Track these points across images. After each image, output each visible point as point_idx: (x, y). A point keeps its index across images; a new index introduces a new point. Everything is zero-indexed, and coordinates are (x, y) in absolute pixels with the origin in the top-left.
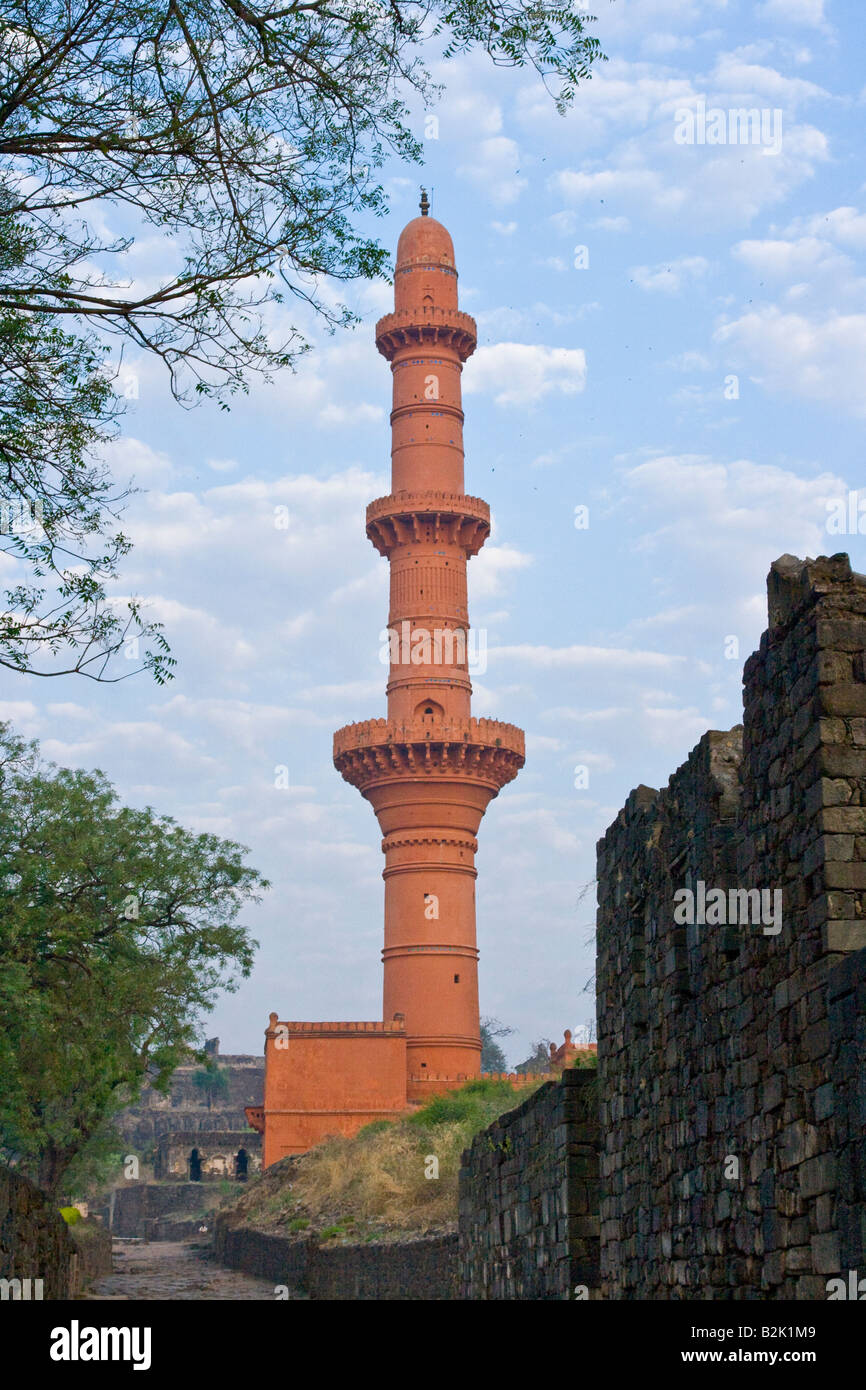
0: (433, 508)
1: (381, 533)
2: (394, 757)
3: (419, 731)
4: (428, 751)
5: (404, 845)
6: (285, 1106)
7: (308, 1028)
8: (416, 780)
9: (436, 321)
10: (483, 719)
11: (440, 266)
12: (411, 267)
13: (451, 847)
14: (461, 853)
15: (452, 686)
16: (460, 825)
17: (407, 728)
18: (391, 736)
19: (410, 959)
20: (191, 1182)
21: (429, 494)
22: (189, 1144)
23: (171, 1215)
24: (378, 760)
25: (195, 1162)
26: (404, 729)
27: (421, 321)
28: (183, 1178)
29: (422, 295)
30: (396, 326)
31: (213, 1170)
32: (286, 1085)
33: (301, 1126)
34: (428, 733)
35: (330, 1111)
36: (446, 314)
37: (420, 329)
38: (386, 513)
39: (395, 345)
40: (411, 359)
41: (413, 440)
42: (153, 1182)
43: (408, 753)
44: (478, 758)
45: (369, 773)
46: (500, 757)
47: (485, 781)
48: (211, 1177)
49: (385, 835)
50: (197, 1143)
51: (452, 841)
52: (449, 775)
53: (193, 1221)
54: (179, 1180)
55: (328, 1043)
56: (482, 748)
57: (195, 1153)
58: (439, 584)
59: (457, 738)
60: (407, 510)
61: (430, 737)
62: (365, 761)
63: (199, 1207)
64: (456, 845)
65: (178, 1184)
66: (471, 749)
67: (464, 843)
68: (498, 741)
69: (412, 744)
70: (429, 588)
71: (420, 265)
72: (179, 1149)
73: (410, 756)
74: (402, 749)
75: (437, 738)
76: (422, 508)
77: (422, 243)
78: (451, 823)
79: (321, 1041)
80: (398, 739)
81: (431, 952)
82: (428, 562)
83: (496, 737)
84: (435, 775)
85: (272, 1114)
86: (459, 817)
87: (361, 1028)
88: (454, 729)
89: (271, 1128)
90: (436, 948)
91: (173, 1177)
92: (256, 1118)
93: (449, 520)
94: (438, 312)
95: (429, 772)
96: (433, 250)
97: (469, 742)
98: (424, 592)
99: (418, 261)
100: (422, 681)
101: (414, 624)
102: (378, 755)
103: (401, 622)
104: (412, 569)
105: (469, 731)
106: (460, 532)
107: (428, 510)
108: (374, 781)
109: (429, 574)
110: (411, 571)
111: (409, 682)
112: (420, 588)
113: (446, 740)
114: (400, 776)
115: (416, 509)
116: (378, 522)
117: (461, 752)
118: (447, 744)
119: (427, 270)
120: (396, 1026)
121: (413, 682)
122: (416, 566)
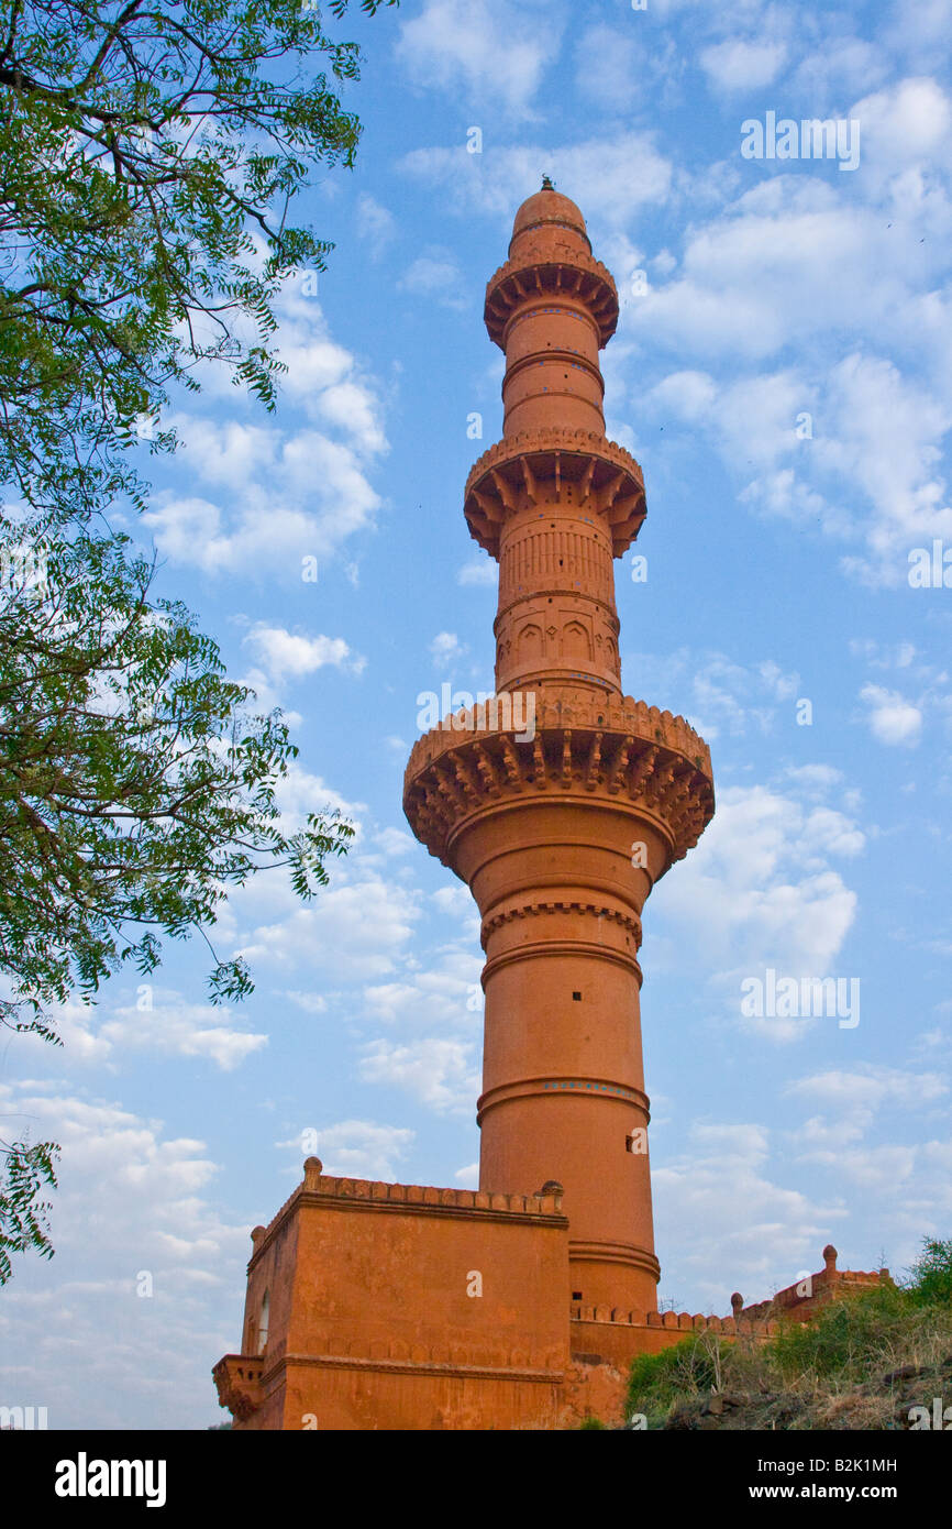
1: (499, 487)
3: (585, 713)
6: (327, 1348)
8: (568, 800)
9: (581, 264)
11: (577, 229)
13: (615, 923)
17: (566, 705)
19: (548, 1103)
21: (581, 432)
24: (507, 759)
26: (559, 708)
27: (559, 258)
30: (525, 265)
32: (332, 1303)
34: (600, 719)
37: (560, 267)
38: (513, 454)
39: (519, 292)
40: (542, 307)
41: (546, 389)
43: (562, 749)
44: (671, 779)
46: (693, 792)
47: (667, 826)
51: (616, 916)
52: (622, 799)
56: (679, 760)
58: (586, 557)
59: (646, 733)
61: (603, 724)
64: (620, 923)
66: (664, 758)
67: (630, 924)
68: (696, 759)
69: (570, 731)
70: (573, 559)
71: (553, 222)
73: (566, 754)
74: (554, 740)
75: (616, 726)
81: (589, 1091)
82: (571, 527)
83: (696, 754)
84: (601, 795)
89: (297, 1393)
90: (596, 1086)
93: (606, 471)
95: (591, 789)
96: (567, 212)
97: (663, 745)
98: (566, 562)
99: (550, 218)
100: (564, 675)
101: (550, 601)
102: (507, 752)
103: (528, 600)
104: (546, 534)
105: (661, 728)
106: (618, 498)
107: (578, 451)
108: (489, 805)
109: (572, 542)
110: (543, 537)
111: (543, 676)
112: (558, 558)
113: (629, 733)
114: (539, 793)
115: (561, 447)
116: (497, 471)
117: (646, 760)
118: (630, 740)
119: (561, 227)
120: (548, 1205)
121: (550, 675)
122: (553, 530)
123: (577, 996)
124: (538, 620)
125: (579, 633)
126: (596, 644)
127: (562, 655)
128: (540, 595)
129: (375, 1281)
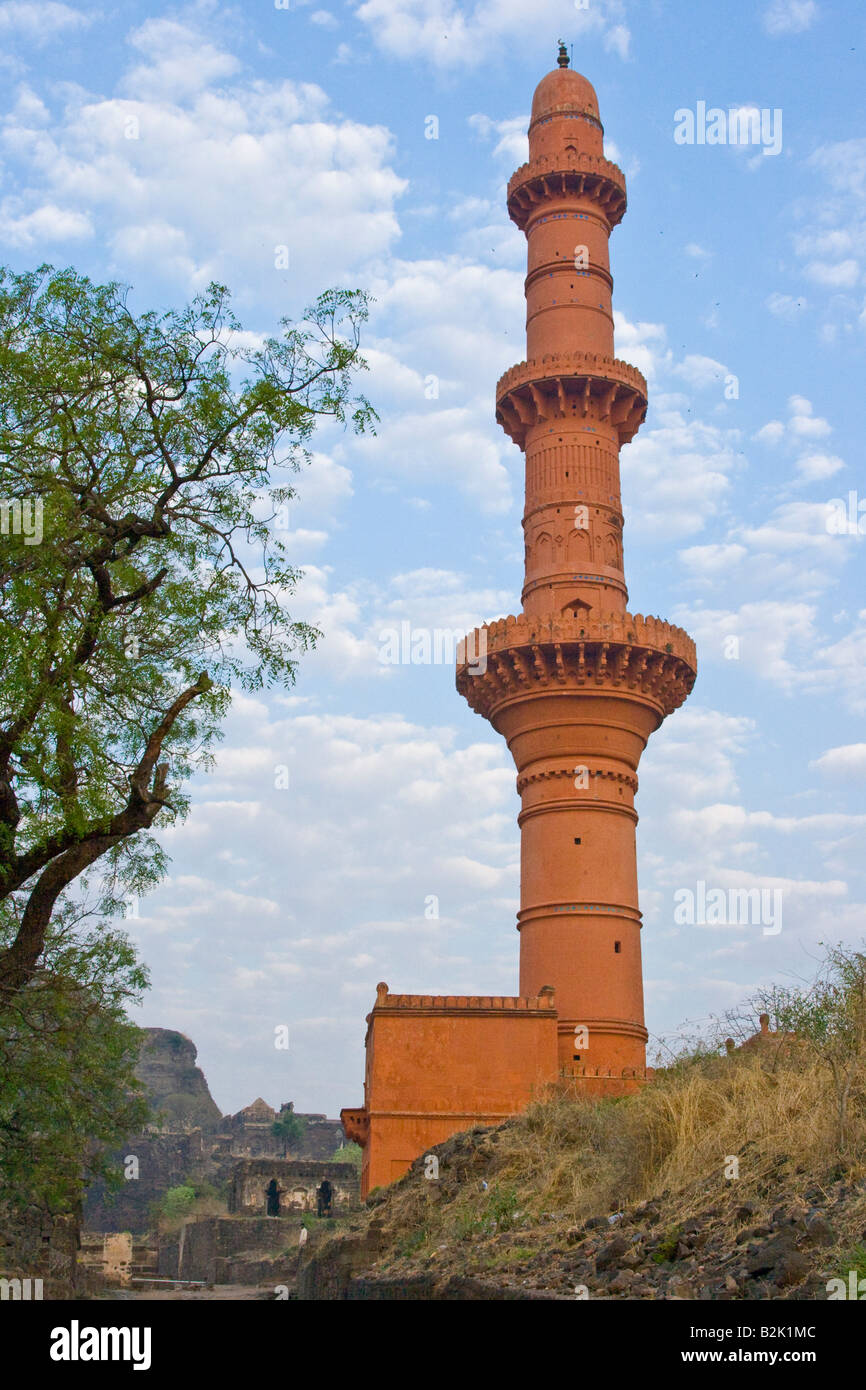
0: (582, 372)
1: (516, 408)
2: (538, 662)
3: (571, 628)
4: (582, 654)
5: (549, 779)
6: (396, 1106)
7: (428, 1004)
8: (565, 693)
9: (583, 167)
10: (651, 616)
11: (584, 115)
12: (550, 116)
13: (608, 780)
14: (620, 790)
15: (606, 586)
16: (619, 754)
17: (556, 624)
18: (534, 635)
19: (556, 922)
20: (269, 1217)
21: (578, 355)
22: (267, 1174)
23: (245, 1253)
24: (516, 667)
25: (274, 1195)
26: (551, 626)
27: (564, 165)
28: (260, 1212)
29: (565, 144)
30: (534, 175)
31: (294, 1204)
32: (398, 1079)
33: (418, 1133)
34: (582, 631)
35: (457, 1113)
36: (594, 161)
37: (563, 175)
38: (523, 381)
39: (532, 199)
40: (552, 213)
41: (554, 302)
42: (226, 1216)
43: (555, 657)
44: (645, 667)
45: (504, 686)
46: (670, 669)
47: (650, 699)
48: (292, 1211)
49: (521, 769)
50: (276, 1172)
51: (610, 774)
52: (607, 688)
53: (272, 1261)
54: (256, 1215)
55: (456, 1022)
56: (650, 653)
57: (274, 1183)
58: (588, 465)
59: (619, 638)
60: (549, 374)
61: (585, 636)
62: (499, 670)
63: (276, 1244)
64: (613, 779)
65: (255, 1218)
66: (637, 654)
67: (624, 777)
68: (669, 647)
69: (561, 644)
70: (577, 470)
71: (561, 113)
72: (255, 1179)
73: (559, 660)
74: (548, 652)
75: (595, 636)
76: (570, 372)
77: (563, 90)
78: (606, 751)
79: (446, 1021)
80: (544, 639)
81: (585, 912)
82: (575, 439)
83: (667, 642)
84: (590, 687)
85: (380, 1116)
86: (617, 743)
87: (498, 1004)
88: (615, 626)
89: (378, 1135)
90: (591, 908)
91: (249, 1211)
92: (356, 1126)
93: (601, 388)
94: (585, 159)
95: (582, 683)
96: (575, 97)
97: (634, 644)
98: (570, 474)
99: (559, 109)
100: (569, 578)
101: (558, 511)
102: (516, 661)
103: (541, 510)
104: (555, 448)
105: (633, 630)
106: (614, 405)
107: (576, 374)
108: (510, 697)
109: (576, 453)
110: (553, 450)
111: (552, 580)
112: (565, 470)
113: (604, 640)
114: (543, 689)
115: (561, 373)
116: (513, 394)
117: (623, 657)
118: (606, 646)
119: (569, 118)
120: (544, 1003)
121: (558, 579)
122: (560, 444)
123: (578, 841)
124: (549, 529)
125: (582, 537)
126: (596, 544)
127: (567, 559)
128: (550, 506)
129: (425, 1061)
